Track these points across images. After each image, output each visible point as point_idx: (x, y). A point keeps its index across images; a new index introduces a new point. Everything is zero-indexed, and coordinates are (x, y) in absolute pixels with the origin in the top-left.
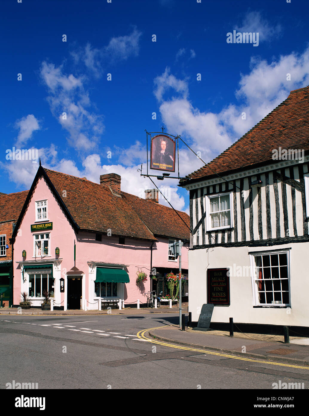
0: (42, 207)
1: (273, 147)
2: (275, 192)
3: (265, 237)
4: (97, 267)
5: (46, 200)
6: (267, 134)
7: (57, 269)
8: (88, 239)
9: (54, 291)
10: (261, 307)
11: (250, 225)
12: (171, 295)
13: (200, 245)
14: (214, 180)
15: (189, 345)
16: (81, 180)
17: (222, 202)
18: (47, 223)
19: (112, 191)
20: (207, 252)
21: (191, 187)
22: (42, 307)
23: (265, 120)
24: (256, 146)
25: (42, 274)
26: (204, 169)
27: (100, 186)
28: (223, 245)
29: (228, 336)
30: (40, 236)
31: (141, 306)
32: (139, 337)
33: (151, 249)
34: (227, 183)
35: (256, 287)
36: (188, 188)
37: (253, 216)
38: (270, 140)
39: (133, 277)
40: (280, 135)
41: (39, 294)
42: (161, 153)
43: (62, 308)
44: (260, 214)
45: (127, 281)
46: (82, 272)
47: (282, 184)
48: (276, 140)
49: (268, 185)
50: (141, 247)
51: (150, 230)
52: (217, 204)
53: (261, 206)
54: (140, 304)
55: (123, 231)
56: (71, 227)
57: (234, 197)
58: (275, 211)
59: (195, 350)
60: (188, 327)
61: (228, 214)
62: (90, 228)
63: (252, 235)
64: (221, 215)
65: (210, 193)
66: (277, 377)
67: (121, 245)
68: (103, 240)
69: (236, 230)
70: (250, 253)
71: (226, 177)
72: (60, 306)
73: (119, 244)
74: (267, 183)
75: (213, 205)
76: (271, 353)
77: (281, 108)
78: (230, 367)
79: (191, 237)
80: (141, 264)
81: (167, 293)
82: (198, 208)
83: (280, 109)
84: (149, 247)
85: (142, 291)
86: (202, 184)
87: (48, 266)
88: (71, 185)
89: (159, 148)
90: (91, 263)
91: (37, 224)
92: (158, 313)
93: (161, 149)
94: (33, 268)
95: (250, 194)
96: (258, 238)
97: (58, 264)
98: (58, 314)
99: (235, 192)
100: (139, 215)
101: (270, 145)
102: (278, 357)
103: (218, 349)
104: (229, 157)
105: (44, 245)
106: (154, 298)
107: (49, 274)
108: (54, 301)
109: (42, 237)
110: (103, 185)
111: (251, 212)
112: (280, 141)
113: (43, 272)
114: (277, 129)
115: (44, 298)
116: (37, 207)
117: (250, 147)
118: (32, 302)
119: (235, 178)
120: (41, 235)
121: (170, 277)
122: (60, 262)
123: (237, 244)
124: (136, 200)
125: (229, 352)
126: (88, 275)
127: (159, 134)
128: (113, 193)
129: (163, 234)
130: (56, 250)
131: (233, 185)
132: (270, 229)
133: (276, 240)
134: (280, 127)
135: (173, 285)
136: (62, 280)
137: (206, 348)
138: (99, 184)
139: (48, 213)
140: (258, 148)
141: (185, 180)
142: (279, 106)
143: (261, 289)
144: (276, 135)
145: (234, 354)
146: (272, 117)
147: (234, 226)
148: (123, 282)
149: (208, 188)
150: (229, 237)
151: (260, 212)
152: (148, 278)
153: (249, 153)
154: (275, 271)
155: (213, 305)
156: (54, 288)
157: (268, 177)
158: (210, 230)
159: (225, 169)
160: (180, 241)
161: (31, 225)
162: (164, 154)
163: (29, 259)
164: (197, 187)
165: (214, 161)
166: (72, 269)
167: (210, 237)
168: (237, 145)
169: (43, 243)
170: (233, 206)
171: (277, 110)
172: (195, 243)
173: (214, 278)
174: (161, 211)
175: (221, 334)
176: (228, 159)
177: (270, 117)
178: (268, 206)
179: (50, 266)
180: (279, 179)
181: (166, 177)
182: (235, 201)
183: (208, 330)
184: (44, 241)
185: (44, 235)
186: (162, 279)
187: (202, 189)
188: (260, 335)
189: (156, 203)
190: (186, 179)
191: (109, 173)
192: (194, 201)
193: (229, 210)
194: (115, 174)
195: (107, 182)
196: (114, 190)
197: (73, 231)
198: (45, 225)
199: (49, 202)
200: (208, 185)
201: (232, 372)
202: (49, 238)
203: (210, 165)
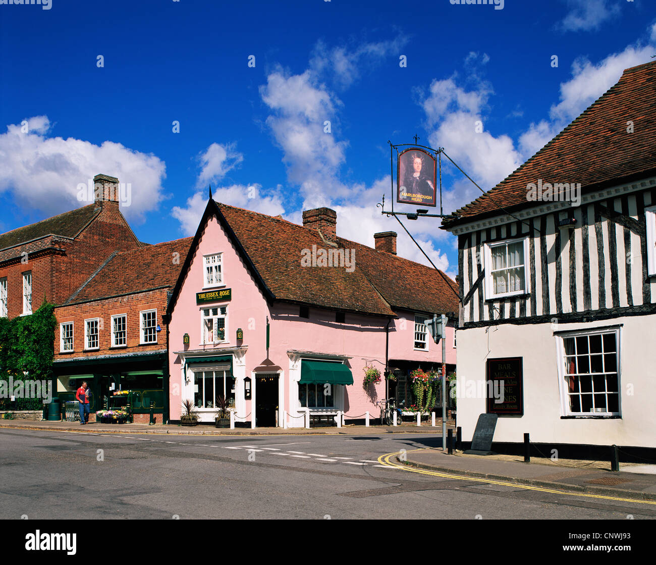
0: (213, 265)
1: (595, 163)
2: (597, 237)
3: (581, 308)
4: (302, 360)
5: (221, 253)
6: (585, 142)
7: (239, 362)
8: (287, 315)
9: (234, 398)
10: (573, 417)
11: (556, 289)
12: (419, 405)
13: (475, 321)
14: (498, 218)
15: (463, 474)
16: (273, 220)
17: (511, 253)
18: (222, 290)
19: (322, 236)
20: (486, 332)
21: (462, 230)
22: (217, 424)
23: (580, 120)
24: (566, 163)
25: (215, 372)
26: (481, 200)
27: (304, 228)
28: (513, 321)
29: (523, 462)
30: (211, 311)
31: (372, 422)
32: (382, 463)
33: (387, 331)
34: (519, 224)
35: (565, 386)
36: (456, 231)
37: (560, 275)
38: (589, 152)
39: (359, 375)
40: (606, 145)
41: (211, 403)
42: (413, 177)
43: (248, 425)
44: (573, 271)
45: (349, 383)
46: (278, 368)
47: (608, 224)
48: (599, 152)
49: (586, 226)
50: (370, 327)
51: (385, 299)
52: (502, 256)
53: (575, 258)
54: (370, 420)
55: (341, 301)
56: (261, 295)
57: (530, 245)
58: (598, 266)
59: (473, 479)
60: (456, 450)
61: (521, 273)
62: (292, 297)
63: (560, 305)
64: (509, 274)
65: (492, 238)
66: (602, 511)
67: (340, 324)
68: (311, 316)
69: (533, 296)
70: (556, 333)
71: (517, 214)
72: (244, 421)
73: (336, 322)
74: (584, 222)
75: (496, 258)
76: (591, 483)
77: (608, 98)
78: (531, 500)
79: (460, 309)
80: (370, 355)
81: (412, 402)
82: (472, 263)
83: (606, 100)
84: (383, 328)
85: (372, 399)
86: (478, 226)
87: (224, 359)
88: (259, 229)
89: (411, 170)
90: (292, 354)
91: (207, 291)
92: (400, 432)
93: (413, 171)
94: (200, 362)
95: (556, 239)
96: (569, 310)
97: (241, 354)
98: (244, 434)
99: (532, 237)
100: (367, 275)
101: (591, 161)
102: (602, 488)
103: (509, 478)
104: (522, 181)
105: (218, 325)
106: (392, 410)
107: (226, 371)
108: (235, 413)
109: (215, 313)
110: (309, 227)
111: (559, 268)
112: (606, 154)
113: (217, 368)
114: (600, 135)
115: (219, 409)
116: (205, 265)
117: (557, 164)
118: (200, 415)
119: (532, 215)
120: (213, 310)
121: (416, 376)
122: (244, 353)
123: (535, 320)
124: (361, 250)
125: (527, 482)
126: (288, 372)
127: (409, 147)
128: (324, 241)
129: (406, 306)
130: (237, 332)
131: (528, 227)
132: (589, 295)
133: (599, 313)
134: (606, 130)
135: (422, 389)
136: (247, 380)
137: (490, 477)
138: (302, 225)
139: (224, 274)
140: (570, 165)
141: (451, 220)
142: (604, 95)
143: (573, 390)
144: (599, 144)
145: (533, 484)
146: (593, 115)
147: (530, 292)
148: (344, 383)
149: (488, 231)
150: (523, 309)
151: (573, 268)
152: (383, 377)
153: (555, 174)
154: (597, 361)
155: (496, 415)
156: (234, 393)
157: (587, 213)
158: (491, 298)
159: (516, 201)
160: (443, 316)
161: (197, 294)
162: (418, 178)
163: (194, 347)
164: (471, 230)
165: (498, 187)
166: (263, 363)
167: (491, 309)
168: (535, 161)
169: (217, 322)
170: (529, 260)
171: (601, 102)
172: (467, 319)
173: (497, 374)
174: (401, 267)
175: (511, 460)
176: (521, 183)
177: (590, 114)
178: (586, 259)
179: (228, 358)
180: (604, 216)
181: (421, 215)
182: (533, 252)
183: (488, 454)
184: (218, 319)
185: (217, 309)
186: (403, 379)
187: (478, 233)
188: (572, 460)
189: (393, 255)
190: (453, 218)
191: (317, 208)
192: (466, 252)
193: (523, 266)
194: (327, 209)
195: (314, 222)
196: (326, 235)
197: (264, 302)
198: (219, 294)
199: (224, 257)
200: (488, 226)
201: (535, 506)
202: (225, 314)
203: (491, 194)
